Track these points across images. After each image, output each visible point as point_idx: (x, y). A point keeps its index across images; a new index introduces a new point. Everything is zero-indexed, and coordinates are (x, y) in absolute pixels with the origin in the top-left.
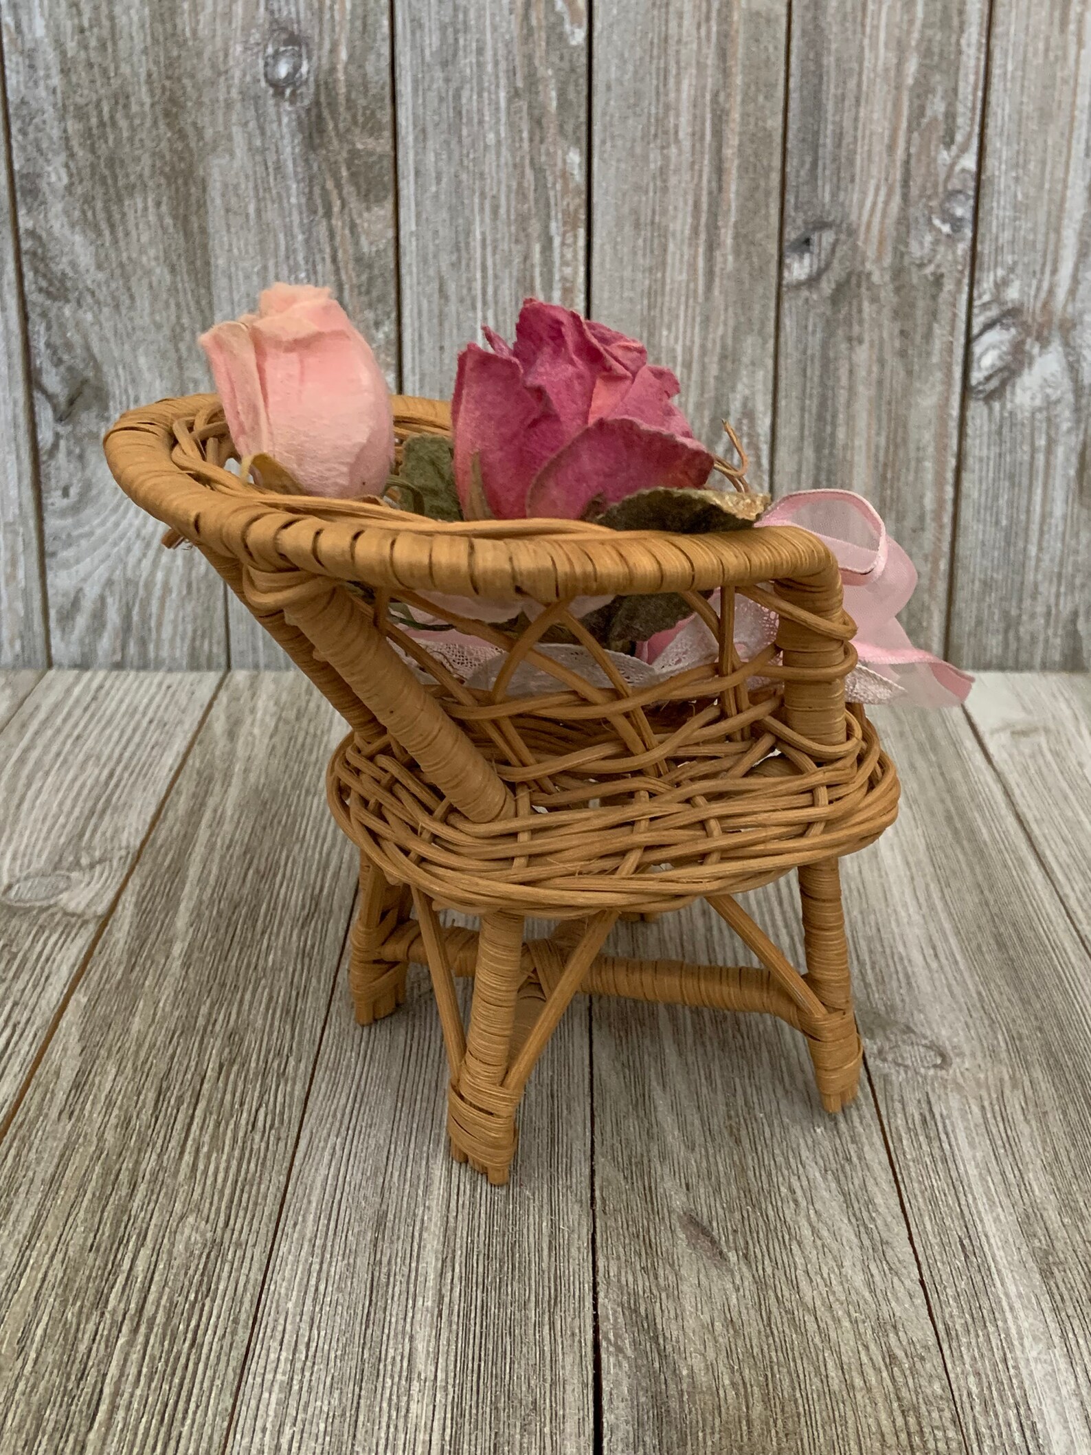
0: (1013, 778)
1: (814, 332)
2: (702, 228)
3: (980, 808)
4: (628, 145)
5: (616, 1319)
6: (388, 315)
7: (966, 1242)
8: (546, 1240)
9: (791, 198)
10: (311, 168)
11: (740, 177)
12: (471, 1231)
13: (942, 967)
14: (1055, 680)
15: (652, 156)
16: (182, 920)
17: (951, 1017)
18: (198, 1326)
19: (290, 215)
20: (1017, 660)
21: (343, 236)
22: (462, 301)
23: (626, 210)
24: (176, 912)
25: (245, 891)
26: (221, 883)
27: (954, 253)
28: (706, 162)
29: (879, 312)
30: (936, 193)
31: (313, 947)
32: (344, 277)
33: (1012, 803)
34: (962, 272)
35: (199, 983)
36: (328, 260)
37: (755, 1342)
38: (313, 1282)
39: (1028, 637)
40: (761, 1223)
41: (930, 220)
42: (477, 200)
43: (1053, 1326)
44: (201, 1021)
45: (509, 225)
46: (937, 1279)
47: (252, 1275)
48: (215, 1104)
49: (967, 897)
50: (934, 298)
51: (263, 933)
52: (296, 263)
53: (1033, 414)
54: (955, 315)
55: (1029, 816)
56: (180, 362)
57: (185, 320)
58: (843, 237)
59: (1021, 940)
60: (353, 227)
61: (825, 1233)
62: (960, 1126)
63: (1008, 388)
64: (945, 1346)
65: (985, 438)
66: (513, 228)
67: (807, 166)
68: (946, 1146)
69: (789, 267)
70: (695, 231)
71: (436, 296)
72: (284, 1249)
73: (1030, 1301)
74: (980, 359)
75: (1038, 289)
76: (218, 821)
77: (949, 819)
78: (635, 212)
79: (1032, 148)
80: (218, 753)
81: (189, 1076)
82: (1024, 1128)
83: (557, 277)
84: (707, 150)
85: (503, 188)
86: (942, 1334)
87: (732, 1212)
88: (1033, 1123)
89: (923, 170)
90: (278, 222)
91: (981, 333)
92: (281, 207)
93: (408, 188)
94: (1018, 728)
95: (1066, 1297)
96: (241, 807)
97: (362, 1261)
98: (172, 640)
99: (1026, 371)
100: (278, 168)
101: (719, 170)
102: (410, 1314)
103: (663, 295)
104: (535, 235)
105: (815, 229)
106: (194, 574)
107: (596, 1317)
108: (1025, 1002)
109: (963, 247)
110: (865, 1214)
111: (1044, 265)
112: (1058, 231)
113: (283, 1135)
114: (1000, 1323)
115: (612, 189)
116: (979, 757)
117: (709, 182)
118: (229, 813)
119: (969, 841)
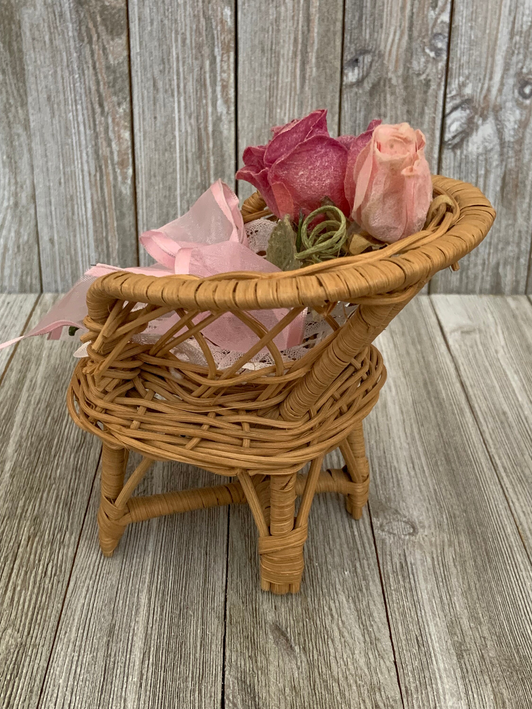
0: (461, 360)
1: (360, 111)
2: (299, 53)
3: (442, 378)
4: (258, 5)
5: (234, 687)
6: (125, 99)
7: (420, 638)
8: (199, 640)
9: (347, 37)
10: (80, 16)
11: (319, 24)
12: (159, 635)
13: (416, 474)
14: (486, 299)
15: (271, 11)
16: (11, 449)
17: (419, 504)
18: (11, 694)
19: (69, 41)
20: (467, 288)
21: (99, 54)
22: (166, 91)
23: (257, 42)
24: (7, 444)
25: (46, 431)
26: (33, 426)
27: (437, 68)
28: (301, 16)
29: (395, 100)
30: (427, 35)
31: (82, 464)
32: (100, 78)
33: (459, 375)
34: (440, 79)
35: (19, 487)
36: (91, 68)
37: (306, 699)
38: (74, 667)
39: (473, 276)
40: (313, 629)
41: (423, 50)
42: (173, 35)
43: (461, 687)
44: (19, 511)
45: (192, 49)
46: (403, 660)
47: (41, 664)
48: (25, 561)
49: (432, 432)
50: (426, 92)
51: (55, 456)
52: (73, 69)
53: (478, 157)
54: (437, 102)
55: (468, 383)
56: (9, 124)
57: (12, 101)
58: (376, 58)
59: (458, 458)
60: (104, 49)
61: (346, 634)
62: (420, 569)
63: (465, 143)
64: (405, 700)
65: (452, 170)
66: (194, 51)
67: (357, 18)
68: (412, 582)
69: (347, 75)
70: (295, 54)
71: (152, 88)
72: (59, 648)
73: (450, 673)
74: (450, 126)
75: (482, 88)
76: (33, 388)
77: (425, 384)
78: (261, 43)
79: (479, 10)
80: (34, 345)
81: (11, 544)
82: (453, 570)
83: (219, 78)
84: (301, 9)
85: (188, 28)
86: (404, 693)
87: (298, 622)
88: (458, 567)
89: (420, 22)
90: (62, 46)
91: (451, 112)
92: (64, 38)
93: (134, 28)
94: (465, 329)
95: (469, 670)
96: (46, 378)
97: (101, 654)
98: (10, 276)
99: (474, 133)
100: (61, 15)
101: (308, 20)
102: (125, 686)
103: (277, 89)
104: (206, 55)
105: (361, 54)
106: (21, 241)
107: (223, 686)
108: (459, 495)
109: (441, 65)
110: (368, 623)
111: (485, 76)
112: (493, 56)
113: (61, 579)
114: (434, 686)
115: (248, 30)
116: (443, 348)
117: (303, 27)
118: (39, 382)
119: (435, 398)
